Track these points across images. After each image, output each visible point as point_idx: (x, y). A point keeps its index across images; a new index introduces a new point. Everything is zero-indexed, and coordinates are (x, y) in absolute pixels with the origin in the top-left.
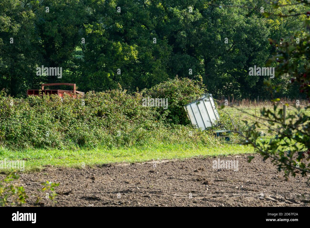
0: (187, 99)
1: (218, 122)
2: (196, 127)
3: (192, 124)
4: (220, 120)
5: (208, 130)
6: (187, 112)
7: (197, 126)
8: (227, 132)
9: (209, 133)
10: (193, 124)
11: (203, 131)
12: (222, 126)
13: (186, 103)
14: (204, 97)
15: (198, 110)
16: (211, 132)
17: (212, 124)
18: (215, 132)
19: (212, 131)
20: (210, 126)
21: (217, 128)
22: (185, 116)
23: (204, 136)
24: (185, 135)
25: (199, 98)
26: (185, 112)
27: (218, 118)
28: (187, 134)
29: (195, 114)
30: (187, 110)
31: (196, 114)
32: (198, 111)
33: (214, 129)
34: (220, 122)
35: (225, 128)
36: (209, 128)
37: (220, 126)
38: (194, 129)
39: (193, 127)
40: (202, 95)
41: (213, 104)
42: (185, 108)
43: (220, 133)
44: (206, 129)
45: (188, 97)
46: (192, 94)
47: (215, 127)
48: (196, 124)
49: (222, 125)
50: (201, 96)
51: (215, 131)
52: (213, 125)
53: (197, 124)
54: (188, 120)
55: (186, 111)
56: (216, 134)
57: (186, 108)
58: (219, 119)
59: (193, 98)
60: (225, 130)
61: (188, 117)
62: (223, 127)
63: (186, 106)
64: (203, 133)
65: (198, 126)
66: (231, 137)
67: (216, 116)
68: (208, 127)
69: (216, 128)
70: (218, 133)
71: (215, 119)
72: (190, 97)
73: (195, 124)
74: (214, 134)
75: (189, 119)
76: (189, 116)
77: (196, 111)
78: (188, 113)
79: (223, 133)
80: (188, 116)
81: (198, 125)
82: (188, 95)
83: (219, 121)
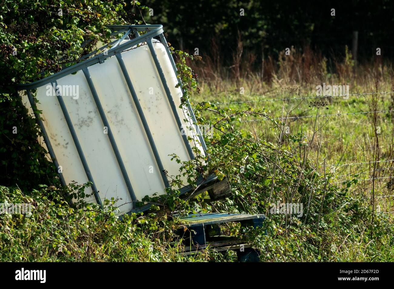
0: (36, 51)
1: (201, 170)
2: (86, 200)
3: (61, 181)
4: (208, 160)
5: (146, 213)
6: (38, 120)
7: (88, 191)
8: (244, 223)
9: (154, 227)
10: (68, 181)
11: (123, 219)
12: (218, 189)
13: (31, 72)
14: (124, 41)
15: (91, 107)
16: (161, 225)
17: (166, 182)
18: (187, 222)
19: (170, 219)
20: (160, 191)
21: (192, 201)
22: (26, 142)
23: (130, 243)
24: (33, 238)
25: (99, 44)
26: (27, 119)
27: (197, 151)
28: (38, 234)
29: (76, 129)
30: (39, 107)
31: (84, 128)
32: (93, 115)
33: (181, 207)
34: (211, 172)
35: (231, 202)
36: (154, 200)
37: (211, 193)
38: (73, 206)
39: (68, 197)
40: (112, 28)
41: (172, 78)
42: (25, 100)
43: (208, 226)
44: (136, 205)
45: (39, 41)
46: (60, 27)
47: (182, 197)
48: (86, 181)
49: (222, 188)
50: (108, 34)
51: (184, 216)
52: (175, 188)
53: (90, 183)
54: (43, 162)
55: (30, 112)
56: (187, 233)
57: (33, 102)
58: (203, 153)
59: (65, 46)
60: (230, 212)
61: (44, 146)
62: (222, 197)
63: (31, 89)
64: (121, 230)
65: (95, 193)
66: (268, 249)
67: (186, 140)
68: (146, 198)
69: (186, 202)
70: (198, 228)
71: (184, 157)
72: (51, 41)
73: (82, 180)
74: (180, 232)
75: (48, 157)
76: (46, 140)
77: (84, 114)
78: (40, 125)
79: (223, 228)
80: (41, 139)
81: (93, 188)
82: (40, 31)
83: (204, 164)
